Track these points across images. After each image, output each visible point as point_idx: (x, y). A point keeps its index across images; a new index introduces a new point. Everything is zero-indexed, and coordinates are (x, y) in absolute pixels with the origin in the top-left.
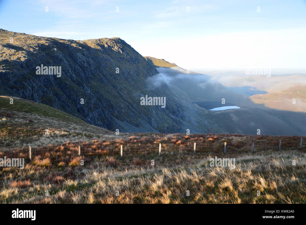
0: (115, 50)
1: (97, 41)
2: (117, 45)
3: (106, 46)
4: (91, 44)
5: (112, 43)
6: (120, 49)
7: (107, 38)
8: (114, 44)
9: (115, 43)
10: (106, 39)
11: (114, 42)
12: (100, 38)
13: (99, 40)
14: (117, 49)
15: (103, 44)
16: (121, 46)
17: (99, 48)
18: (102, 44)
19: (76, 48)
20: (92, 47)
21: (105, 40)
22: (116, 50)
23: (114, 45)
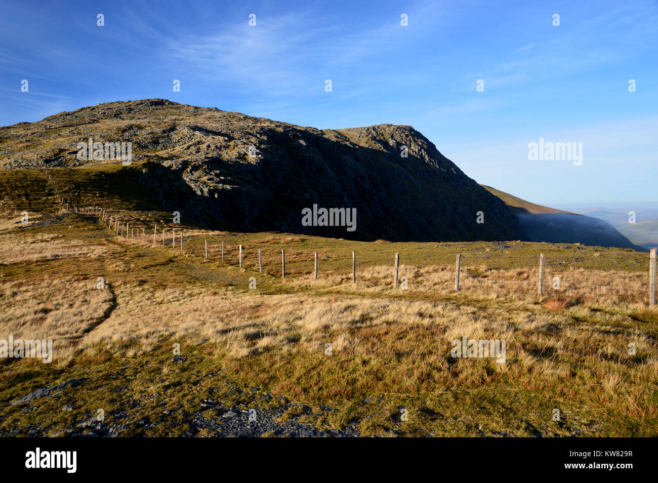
0: (412, 153)
1: (371, 132)
2: (415, 141)
3: (391, 142)
4: (359, 137)
5: (404, 136)
6: (423, 151)
7: (391, 125)
8: (408, 139)
9: (410, 137)
10: (389, 126)
11: (408, 133)
12: (374, 125)
13: (374, 129)
14: (417, 150)
15: (384, 139)
16: (424, 144)
17: (378, 146)
18: (382, 138)
19: (337, 142)
20: (362, 144)
21: (387, 129)
22: (416, 153)
23: (410, 140)
